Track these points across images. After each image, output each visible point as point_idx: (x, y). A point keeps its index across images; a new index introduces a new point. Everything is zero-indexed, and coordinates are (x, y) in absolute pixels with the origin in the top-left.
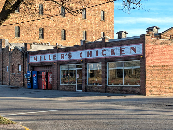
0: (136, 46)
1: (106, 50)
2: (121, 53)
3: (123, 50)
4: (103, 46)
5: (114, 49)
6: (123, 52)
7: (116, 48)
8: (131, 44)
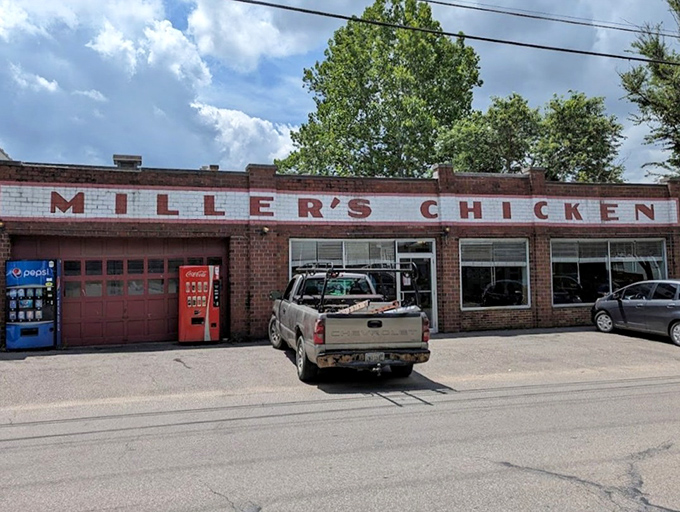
0: (652, 202)
1: (545, 204)
2: (604, 216)
3: (609, 209)
4: (536, 191)
5: (577, 205)
6: (610, 215)
7: (583, 201)
8: (636, 196)
